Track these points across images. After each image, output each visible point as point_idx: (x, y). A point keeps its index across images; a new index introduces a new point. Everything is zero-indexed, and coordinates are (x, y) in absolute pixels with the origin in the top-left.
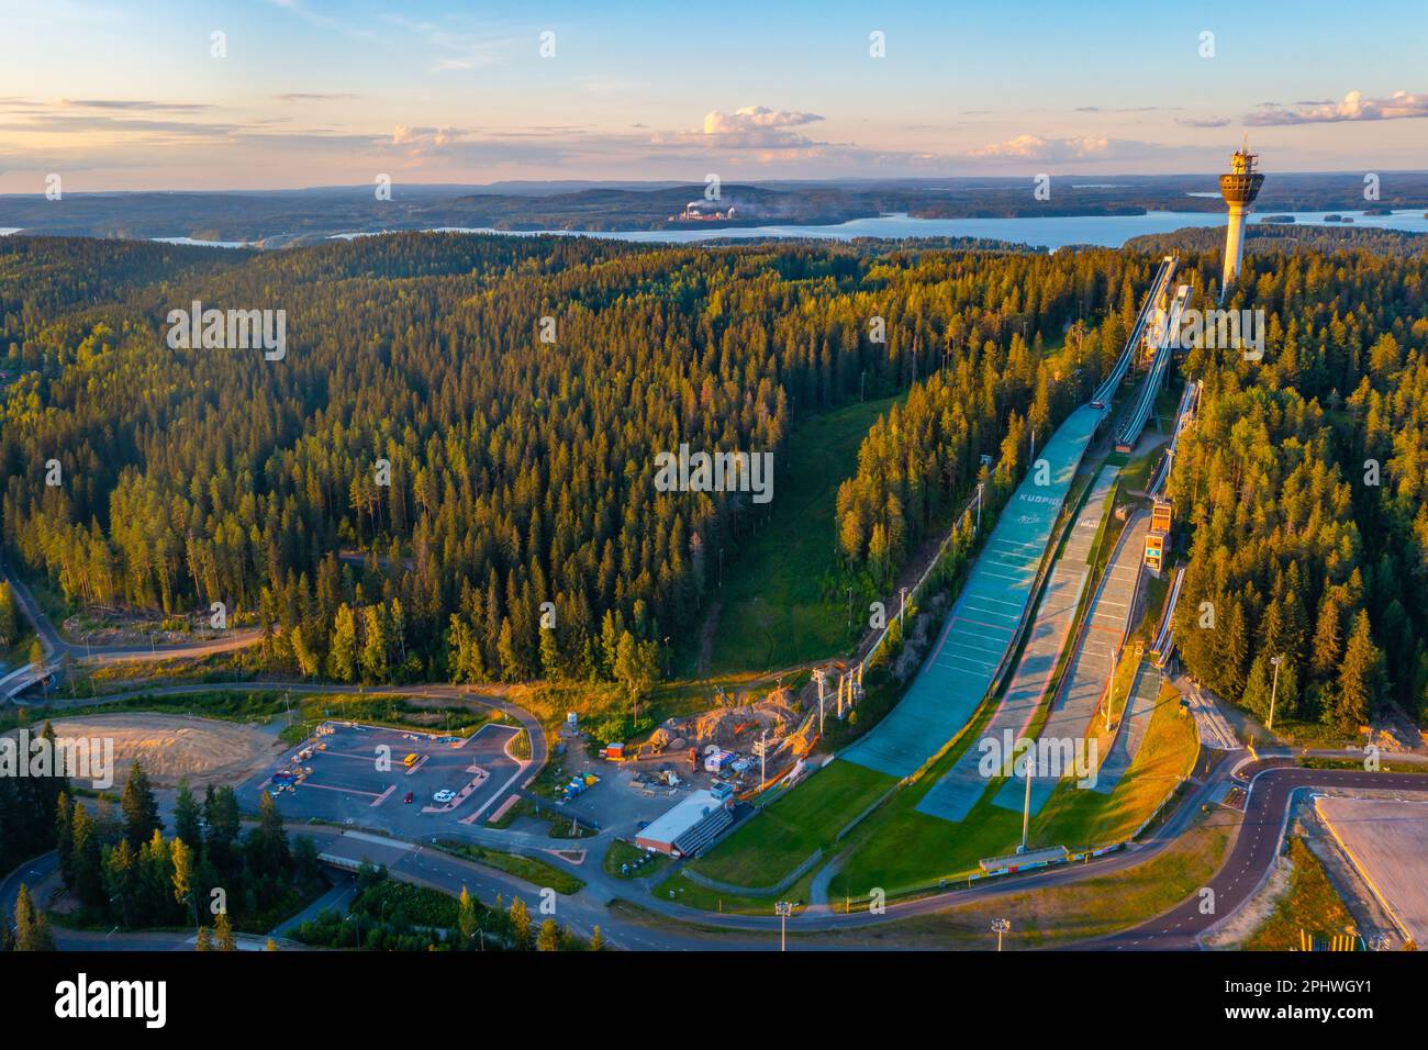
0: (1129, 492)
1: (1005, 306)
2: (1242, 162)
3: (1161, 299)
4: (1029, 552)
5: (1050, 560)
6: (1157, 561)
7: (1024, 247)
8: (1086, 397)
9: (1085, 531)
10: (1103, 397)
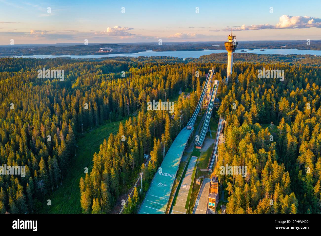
0: (201, 170)
1: (159, 87)
2: (231, 38)
3: (209, 85)
4: (162, 202)
5: (170, 207)
6: (213, 208)
7: (178, 58)
8: (184, 125)
9: (184, 191)
10: (191, 124)
